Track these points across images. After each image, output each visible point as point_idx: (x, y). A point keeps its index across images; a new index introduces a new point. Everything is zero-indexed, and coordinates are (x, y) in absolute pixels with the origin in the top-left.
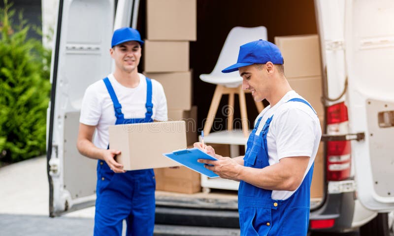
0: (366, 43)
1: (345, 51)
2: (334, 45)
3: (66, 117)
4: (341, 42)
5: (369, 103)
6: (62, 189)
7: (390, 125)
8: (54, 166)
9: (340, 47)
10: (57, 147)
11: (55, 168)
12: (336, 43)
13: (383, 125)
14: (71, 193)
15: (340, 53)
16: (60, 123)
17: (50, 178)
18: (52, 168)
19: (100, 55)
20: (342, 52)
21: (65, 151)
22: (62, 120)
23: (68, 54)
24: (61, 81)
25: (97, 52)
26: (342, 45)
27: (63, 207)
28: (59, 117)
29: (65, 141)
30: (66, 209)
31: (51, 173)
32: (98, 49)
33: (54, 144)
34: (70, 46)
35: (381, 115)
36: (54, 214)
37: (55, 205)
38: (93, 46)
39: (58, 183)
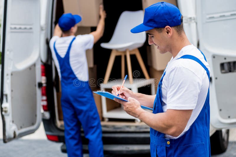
0: (210, 18)
1: (196, 23)
2: (189, 20)
3: (12, 75)
4: (194, 18)
5: (214, 57)
6: (11, 123)
7: (228, 71)
8: (5, 108)
9: (193, 21)
10: (6, 95)
11: (6, 110)
12: (190, 18)
13: (223, 71)
14: (17, 125)
15: (193, 25)
16: (8, 79)
17: (3, 117)
18: (4, 109)
19: (32, 32)
20: (195, 24)
21: (12, 98)
22: (9, 77)
23: (12, 32)
24: (8, 50)
25: (30, 31)
26: (194, 19)
27: (12, 136)
28: (7, 75)
29: (12, 91)
30: (15, 137)
31: (3, 113)
32: (31, 29)
33: (5, 93)
34: (13, 26)
35: (222, 65)
36: (6, 141)
37: (7, 134)
38: (28, 27)
39: (8, 120)
